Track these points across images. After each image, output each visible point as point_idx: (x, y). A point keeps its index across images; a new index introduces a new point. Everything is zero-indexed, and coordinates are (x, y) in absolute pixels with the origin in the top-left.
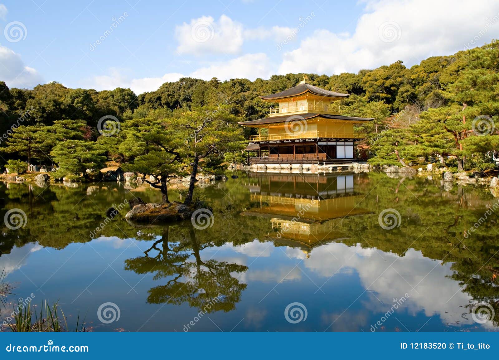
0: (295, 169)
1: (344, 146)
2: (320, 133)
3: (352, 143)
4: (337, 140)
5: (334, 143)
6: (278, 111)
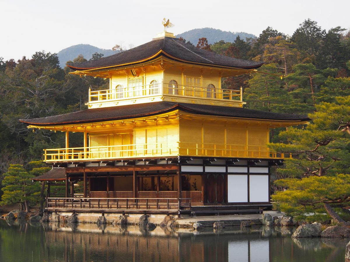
0: (133, 224)
1: (246, 176)
2: (182, 146)
3: (266, 170)
4: (229, 162)
5: (222, 170)
6: (105, 96)
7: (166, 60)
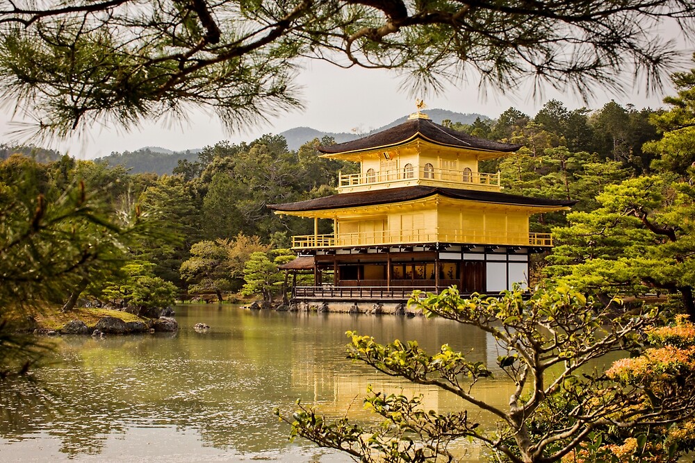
1: (506, 264)
2: (441, 232)
4: (488, 249)
5: (481, 257)
6: (357, 180)
7: (423, 142)
